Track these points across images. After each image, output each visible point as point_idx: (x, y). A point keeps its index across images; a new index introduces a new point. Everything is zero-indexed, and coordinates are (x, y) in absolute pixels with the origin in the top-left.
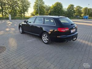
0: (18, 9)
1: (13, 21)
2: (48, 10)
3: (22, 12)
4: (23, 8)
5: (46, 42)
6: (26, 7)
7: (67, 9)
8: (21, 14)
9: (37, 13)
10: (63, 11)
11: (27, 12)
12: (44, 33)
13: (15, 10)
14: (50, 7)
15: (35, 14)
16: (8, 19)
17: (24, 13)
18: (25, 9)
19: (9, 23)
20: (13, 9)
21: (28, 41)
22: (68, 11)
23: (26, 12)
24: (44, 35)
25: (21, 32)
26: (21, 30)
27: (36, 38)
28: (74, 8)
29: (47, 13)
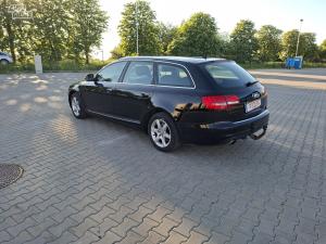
0: (66, 35)
1: (47, 75)
3: (80, 48)
4: (85, 33)
6: (94, 29)
7: (233, 36)
8: (77, 53)
9: (130, 50)
11: (98, 45)
13: (57, 41)
14: (175, 31)
15: (123, 52)
16: (30, 69)
17: (87, 51)
18: (90, 33)
22: (235, 41)
23: (93, 48)
25: (77, 114)
26: (76, 107)
29: (165, 49)
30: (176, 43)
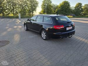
0: (27, 8)
1: (22, 19)
2: (55, 9)
3: (31, 12)
4: (32, 8)
5: (45, 38)
6: (34, 6)
7: (75, 8)
8: (30, 13)
9: (44, 12)
10: (70, 10)
11: (36, 11)
12: (43, 30)
13: (25, 10)
14: (57, 6)
15: (42, 13)
16: (17, 17)
17: (33, 12)
18: (33, 8)
19: (18, 22)
20: (22, 9)
21: (30, 37)
22: (76, 9)
23: (34, 12)
24: (43, 32)
25: (26, 29)
27: (37, 34)
28: (82, 6)
29: (54, 12)
30: (57, 10)
